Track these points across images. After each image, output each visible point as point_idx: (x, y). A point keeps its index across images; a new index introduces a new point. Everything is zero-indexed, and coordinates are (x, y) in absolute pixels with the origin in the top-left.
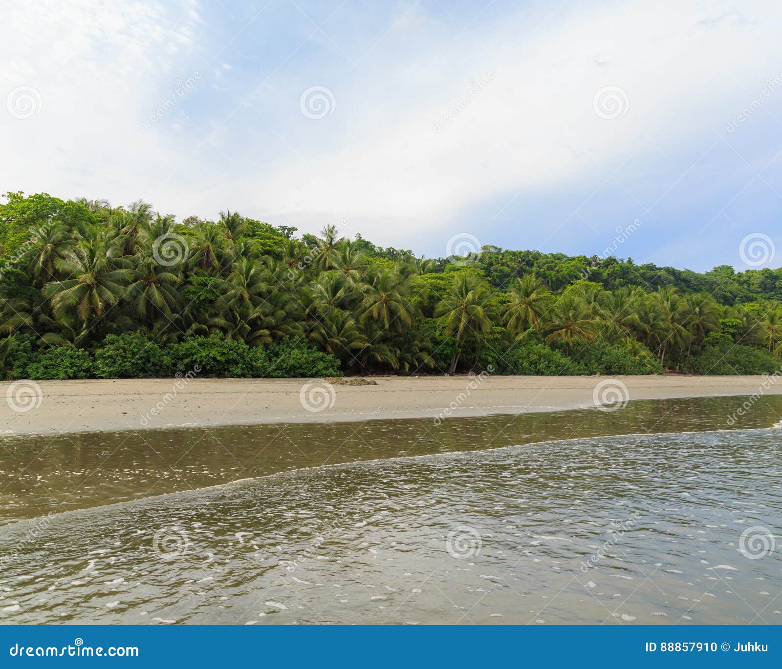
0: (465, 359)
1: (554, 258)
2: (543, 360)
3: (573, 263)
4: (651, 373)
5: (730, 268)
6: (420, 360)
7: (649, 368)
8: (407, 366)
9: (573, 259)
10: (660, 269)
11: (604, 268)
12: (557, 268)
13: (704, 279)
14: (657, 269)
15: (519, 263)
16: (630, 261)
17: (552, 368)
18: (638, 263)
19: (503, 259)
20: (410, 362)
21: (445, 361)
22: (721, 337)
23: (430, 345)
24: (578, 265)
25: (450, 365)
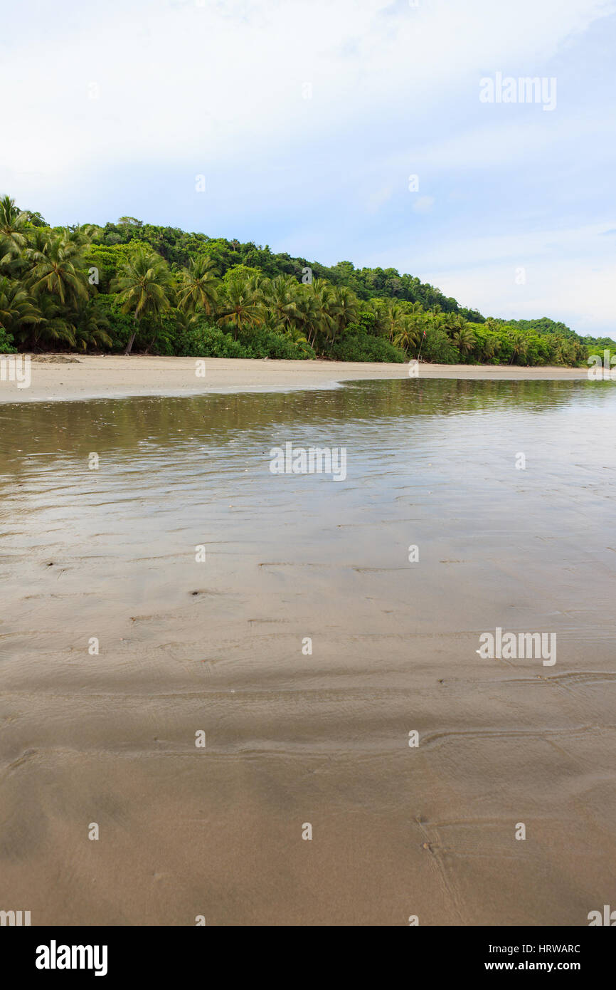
0: (141, 339)
1: (196, 237)
2: (216, 343)
3: (215, 245)
4: (307, 358)
5: (350, 264)
6: (98, 338)
7: (306, 353)
8: (85, 345)
9: (215, 241)
10: (294, 259)
11: (244, 254)
12: (199, 249)
13: (329, 272)
14: (291, 259)
15: (161, 239)
16: (267, 248)
17: (225, 351)
18: (275, 251)
19: (144, 233)
20: (87, 339)
21: (122, 340)
22: (358, 327)
23: (107, 323)
24: (220, 247)
25: (127, 344)
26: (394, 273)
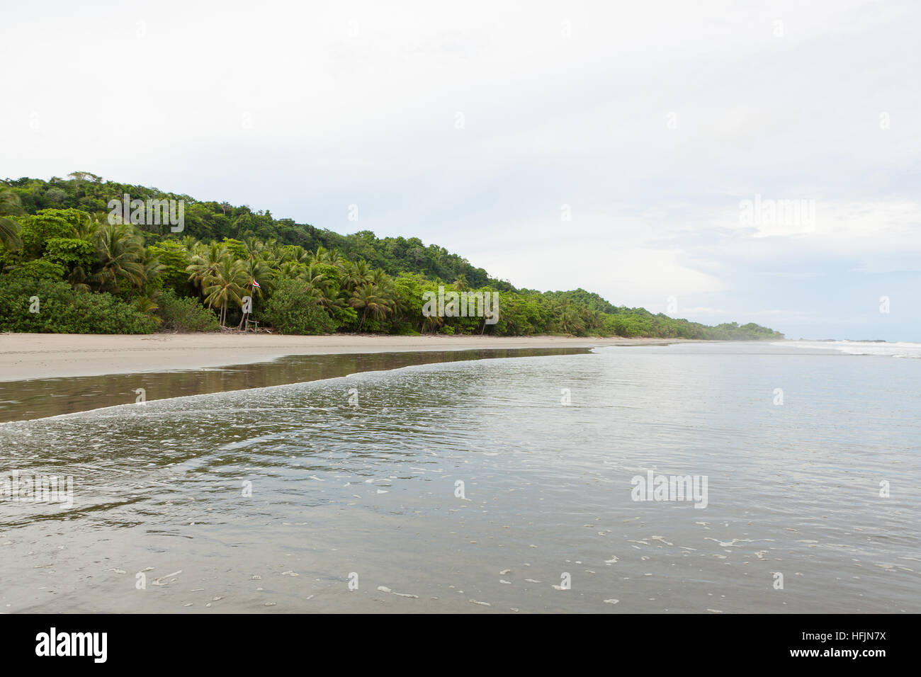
1: (173, 197)
5: (371, 233)
10: (298, 225)
11: (235, 217)
16: (268, 213)
19: (100, 190)
26: (416, 242)
